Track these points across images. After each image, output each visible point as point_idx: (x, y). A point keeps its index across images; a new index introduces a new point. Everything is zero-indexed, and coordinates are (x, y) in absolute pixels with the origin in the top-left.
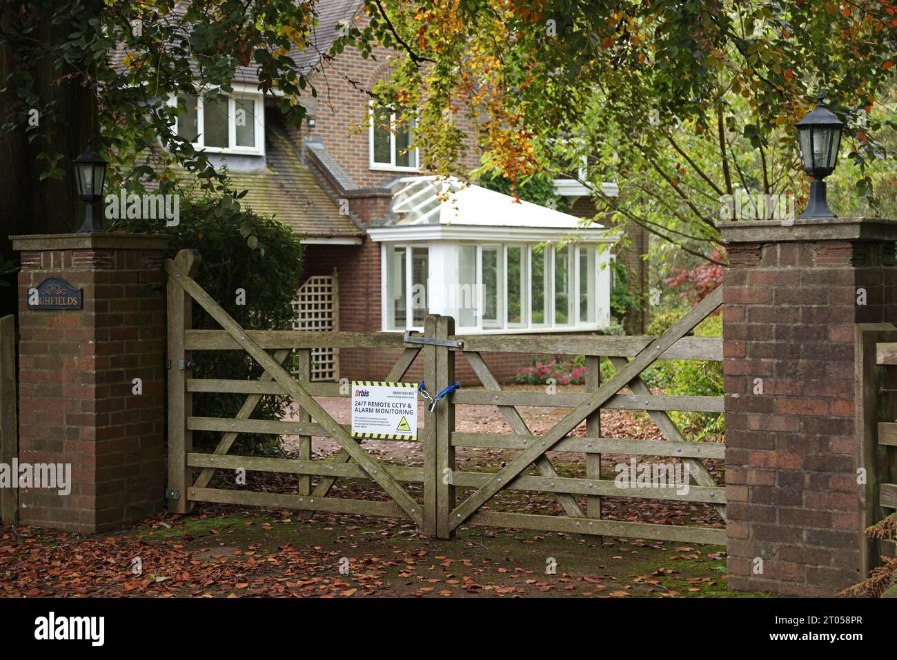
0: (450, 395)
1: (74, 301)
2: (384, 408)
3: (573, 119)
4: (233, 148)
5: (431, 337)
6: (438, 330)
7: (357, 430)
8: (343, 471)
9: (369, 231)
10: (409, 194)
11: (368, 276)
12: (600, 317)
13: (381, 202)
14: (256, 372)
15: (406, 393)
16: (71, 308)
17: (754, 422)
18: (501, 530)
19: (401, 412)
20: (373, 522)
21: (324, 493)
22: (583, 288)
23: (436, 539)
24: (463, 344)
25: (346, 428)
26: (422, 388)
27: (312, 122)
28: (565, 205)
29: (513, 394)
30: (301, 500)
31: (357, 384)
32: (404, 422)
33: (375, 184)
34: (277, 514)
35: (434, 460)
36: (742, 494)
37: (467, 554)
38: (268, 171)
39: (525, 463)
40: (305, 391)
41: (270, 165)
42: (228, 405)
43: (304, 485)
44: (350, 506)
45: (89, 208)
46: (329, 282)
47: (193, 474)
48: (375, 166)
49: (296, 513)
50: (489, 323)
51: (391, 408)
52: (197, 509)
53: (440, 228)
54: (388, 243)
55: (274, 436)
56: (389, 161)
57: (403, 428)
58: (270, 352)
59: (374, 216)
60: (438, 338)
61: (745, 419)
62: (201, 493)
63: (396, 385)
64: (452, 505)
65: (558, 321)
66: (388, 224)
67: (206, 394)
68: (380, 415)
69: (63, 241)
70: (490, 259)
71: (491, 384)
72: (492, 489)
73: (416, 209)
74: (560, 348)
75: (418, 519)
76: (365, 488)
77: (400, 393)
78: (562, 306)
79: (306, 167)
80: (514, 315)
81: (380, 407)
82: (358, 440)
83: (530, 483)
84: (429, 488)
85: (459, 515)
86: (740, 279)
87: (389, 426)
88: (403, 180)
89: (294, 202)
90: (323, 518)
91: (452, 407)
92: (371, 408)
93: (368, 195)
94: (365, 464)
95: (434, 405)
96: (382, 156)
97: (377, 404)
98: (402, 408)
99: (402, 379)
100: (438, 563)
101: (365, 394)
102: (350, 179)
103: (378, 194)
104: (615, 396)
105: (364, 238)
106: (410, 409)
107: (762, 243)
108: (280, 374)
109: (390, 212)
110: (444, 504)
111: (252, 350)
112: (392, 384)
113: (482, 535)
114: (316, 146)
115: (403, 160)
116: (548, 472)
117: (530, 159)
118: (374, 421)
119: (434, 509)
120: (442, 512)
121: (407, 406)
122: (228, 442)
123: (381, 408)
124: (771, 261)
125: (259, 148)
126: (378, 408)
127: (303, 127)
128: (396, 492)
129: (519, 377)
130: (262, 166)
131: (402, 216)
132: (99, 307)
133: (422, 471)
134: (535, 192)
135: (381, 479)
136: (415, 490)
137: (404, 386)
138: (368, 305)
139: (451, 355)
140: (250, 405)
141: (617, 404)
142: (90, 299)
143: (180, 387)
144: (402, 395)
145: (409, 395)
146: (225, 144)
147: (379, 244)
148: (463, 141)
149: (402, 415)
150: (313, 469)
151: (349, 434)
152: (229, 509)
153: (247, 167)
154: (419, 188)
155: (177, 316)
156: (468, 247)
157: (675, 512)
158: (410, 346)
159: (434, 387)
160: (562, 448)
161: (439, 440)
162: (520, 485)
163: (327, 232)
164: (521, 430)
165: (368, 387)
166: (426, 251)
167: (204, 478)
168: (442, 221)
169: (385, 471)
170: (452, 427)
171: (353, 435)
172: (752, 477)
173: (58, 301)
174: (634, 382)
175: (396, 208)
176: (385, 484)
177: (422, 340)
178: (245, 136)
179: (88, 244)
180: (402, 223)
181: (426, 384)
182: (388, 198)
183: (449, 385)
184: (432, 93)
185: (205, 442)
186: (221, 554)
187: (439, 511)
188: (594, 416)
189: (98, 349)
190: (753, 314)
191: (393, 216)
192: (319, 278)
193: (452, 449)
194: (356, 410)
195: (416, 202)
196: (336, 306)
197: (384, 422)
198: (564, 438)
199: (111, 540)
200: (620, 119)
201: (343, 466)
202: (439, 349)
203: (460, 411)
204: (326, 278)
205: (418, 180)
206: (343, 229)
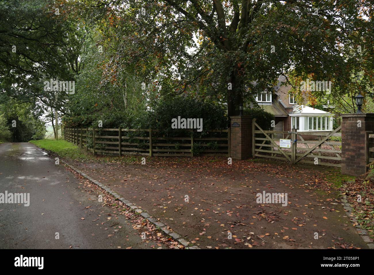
0: (296, 141)
1: (238, 126)
3: (324, 95)
4: (267, 101)
6: (294, 131)
7: (281, 146)
8: (278, 153)
10: (296, 108)
11: (289, 122)
12: (331, 129)
13: (291, 110)
14: (265, 137)
16: (238, 127)
17: (347, 147)
18: (304, 163)
20: (284, 161)
21: (275, 156)
22: (328, 124)
23: (293, 164)
25: (279, 146)
26: (291, 140)
27: (280, 97)
28: (325, 110)
29: (306, 142)
30: (272, 157)
31: (281, 139)
33: (290, 107)
34: (268, 159)
35: (293, 152)
36: (344, 159)
37: (298, 167)
39: (308, 153)
40: (273, 140)
41: (273, 104)
42: (261, 142)
43: (272, 155)
44: (279, 158)
45: (241, 112)
46: (282, 123)
47: (256, 152)
48: (290, 103)
49: (271, 159)
50: (310, 130)
51: (286, 143)
52: (256, 157)
53: (301, 114)
55: (270, 147)
56: (293, 103)
57: (288, 146)
58: (267, 134)
59: (290, 112)
61: (345, 146)
62: (257, 155)
64: (296, 159)
65: (323, 129)
67: (258, 140)
69: (237, 117)
70: (310, 119)
71: (303, 140)
72: (303, 157)
73: (297, 110)
74: (314, 134)
75: (290, 161)
76: (282, 156)
78: (324, 127)
79: (278, 104)
80: (315, 128)
82: (281, 148)
83: (309, 156)
84: (292, 156)
86: (344, 123)
87: (286, 146)
88: (295, 106)
89: (276, 110)
90: (276, 160)
91: (296, 143)
94: (282, 152)
95: (293, 143)
96: (291, 102)
97: (284, 142)
99: (288, 139)
100: (292, 168)
101: (282, 141)
102: (286, 106)
104: (323, 142)
105: (288, 115)
107: (348, 117)
108: (269, 138)
110: (294, 159)
111: (264, 134)
112: (286, 139)
113: (301, 164)
114: (280, 101)
115: (295, 102)
116: (312, 154)
117: (316, 102)
118: (283, 145)
122: (261, 148)
124: (350, 120)
125: (271, 101)
127: (278, 98)
128: (287, 156)
129: (315, 139)
130: (271, 104)
131: (295, 112)
132: (242, 127)
133: (291, 153)
134: (319, 107)
135: (284, 154)
136: (290, 156)
138: (289, 127)
139: (296, 135)
140: (264, 142)
141: (324, 144)
142: (240, 126)
143: (254, 139)
145: (289, 141)
146: (265, 101)
147: (291, 116)
148: (304, 99)
149: (288, 144)
150: (274, 152)
152: (261, 158)
153: (269, 104)
155: (253, 128)
156: (306, 117)
157: (336, 162)
159: (293, 140)
160: (315, 151)
161: (294, 149)
162: (307, 156)
164: (308, 147)
166: (299, 118)
167: (257, 153)
170: (296, 147)
172: (346, 156)
173: (236, 126)
174: (327, 140)
175: (294, 111)
176: (285, 155)
177: (291, 132)
178: (268, 99)
179: (240, 117)
182: (292, 109)
184: (298, 92)
185: (258, 147)
186: (259, 164)
188: (320, 146)
189: (242, 133)
190: (347, 129)
191: (293, 112)
193: (296, 150)
194: (281, 143)
196: (283, 127)
197: (285, 145)
198: (315, 149)
199: (243, 161)
200: (333, 95)
202: (294, 134)
203: (297, 144)
205: (298, 106)
206: (285, 114)
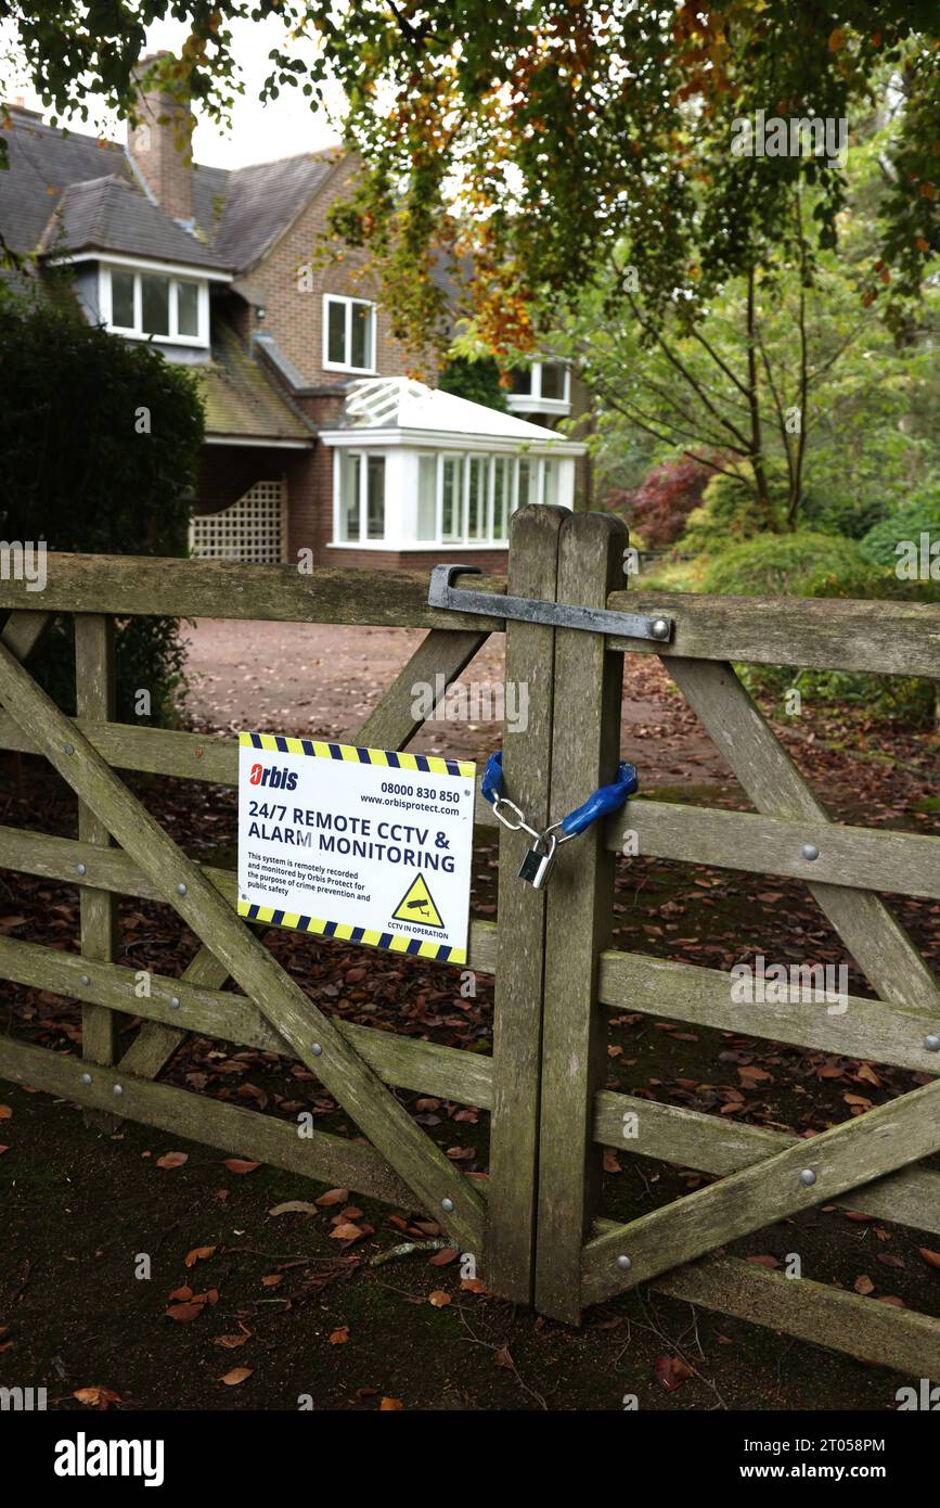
0: (607, 819)
2: (348, 834)
4: (174, 337)
5: (536, 592)
6: (567, 567)
8: (212, 1017)
9: (321, 434)
10: (364, 396)
11: (319, 484)
13: (335, 403)
15: (431, 794)
19: (408, 856)
21: (153, 1067)
24: (672, 629)
26: (494, 783)
27: (261, 313)
30: (87, 1077)
31: (257, 743)
32: (418, 894)
33: (329, 382)
35: (533, 1048)
38: (213, 365)
39: (935, 1134)
40: (91, 750)
41: (215, 358)
43: (95, 1031)
46: (278, 488)
48: (329, 365)
50: (450, 537)
51: (374, 838)
53: (399, 431)
54: (343, 448)
56: (342, 361)
57: (415, 914)
59: (327, 417)
60: (565, 599)
63: (393, 762)
66: (342, 425)
68: (333, 860)
70: (453, 468)
72: (775, 1201)
73: (371, 412)
75: (465, 1237)
77: (408, 790)
79: (254, 363)
81: (336, 831)
82: (260, 932)
85: (623, 1259)
87: (365, 900)
88: (359, 382)
89: (239, 398)
92: (305, 829)
93: (320, 393)
94: (281, 1017)
95: (545, 861)
96: (337, 354)
97: (325, 821)
98: (414, 846)
99: (415, 743)
101: (283, 779)
102: (302, 377)
103: (332, 392)
105: (316, 441)
106: (443, 853)
109: (344, 414)
110: (564, 1207)
112: (377, 755)
114: (266, 340)
115: (359, 360)
118: (313, 878)
119: (529, 1221)
120: (555, 1232)
121: (431, 838)
123: (338, 835)
125: (203, 338)
126: (328, 833)
127: (252, 319)
128: (388, 1127)
130: (206, 360)
131: (357, 418)
133: (487, 1072)
135: (337, 1074)
137: (423, 766)
138: (319, 515)
139: (613, 664)
144: (414, 799)
145: (441, 800)
146: (165, 332)
147: (332, 449)
149: (416, 870)
150: (121, 995)
151: (230, 907)
153: (190, 359)
154: (374, 390)
156: (429, 453)
158: (450, 623)
159: (540, 785)
161: (554, 980)
162: (898, 1205)
163: (275, 433)
165: (293, 759)
166: (383, 459)
168: (400, 424)
169: (350, 1047)
171: (243, 910)
175: (350, 411)
177: (499, 605)
178: (188, 325)
180: (357, 425)
181: (509, 770)
182: (341, 397)
183: (602, 783)
187: (545, 1228)
191: (347, 417)
192: (267, 483)
194: (254, 830)
195: (371, 405)
196: (285, 516)
201: (213, 1003)
202: (567, 643)
204: (274, 484)
205: (373, 383)
206: (292, 430)
